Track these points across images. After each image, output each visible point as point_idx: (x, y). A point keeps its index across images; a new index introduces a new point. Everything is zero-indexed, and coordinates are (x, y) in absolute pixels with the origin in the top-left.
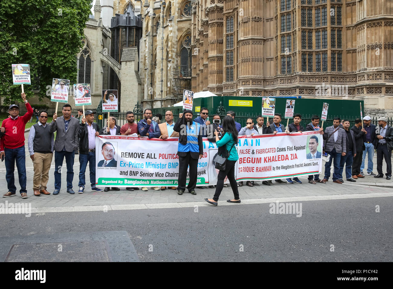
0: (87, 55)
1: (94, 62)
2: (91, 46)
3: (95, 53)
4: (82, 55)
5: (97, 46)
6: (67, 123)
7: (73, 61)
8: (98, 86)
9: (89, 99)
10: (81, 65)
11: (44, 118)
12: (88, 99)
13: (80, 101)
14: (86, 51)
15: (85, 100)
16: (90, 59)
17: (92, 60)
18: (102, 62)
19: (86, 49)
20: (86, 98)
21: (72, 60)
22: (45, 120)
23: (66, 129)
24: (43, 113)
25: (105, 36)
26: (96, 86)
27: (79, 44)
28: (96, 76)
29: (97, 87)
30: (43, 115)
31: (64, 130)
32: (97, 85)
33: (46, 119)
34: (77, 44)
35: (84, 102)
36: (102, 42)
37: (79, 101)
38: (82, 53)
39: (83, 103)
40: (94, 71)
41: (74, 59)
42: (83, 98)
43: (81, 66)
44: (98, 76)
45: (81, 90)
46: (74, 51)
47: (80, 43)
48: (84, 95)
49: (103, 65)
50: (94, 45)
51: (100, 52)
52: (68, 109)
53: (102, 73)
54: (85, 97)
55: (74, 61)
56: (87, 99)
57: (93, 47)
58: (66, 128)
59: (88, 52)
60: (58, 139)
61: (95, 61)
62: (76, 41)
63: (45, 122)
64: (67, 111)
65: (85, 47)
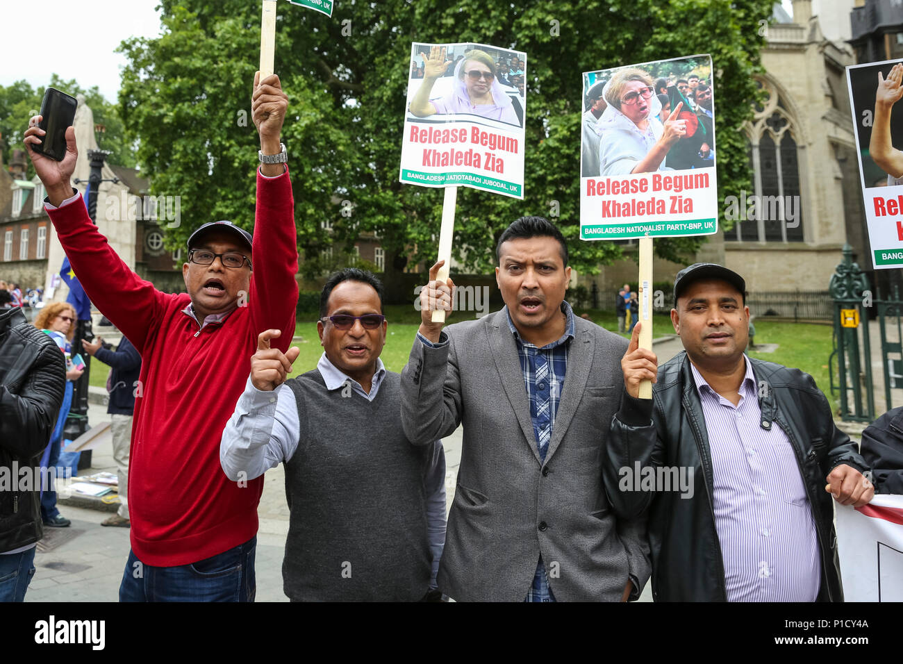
0: (783, 130)
1: (808, 149)
2: (793, 104)
3: (808, 122)
4: (766, 133)
5: (812, 100)
6: (542, 372)
7: (732, 146)
8: (830, 220)
9: (702, 181)
10: (765, 161)
11: (358, 327)
12: (690, 183)
13: (622, 199)
14: (776, 121)
15: (664, 195)
16: (793, 143)
17: (800, 143)
18: (835, 145)
19: (776, 114)
20: (672, 173)
21: (729, 143)
22: (365, 341)
23: (543, 422)
24: (345, 289)
25: (834, 68)
26: (821, 222)
27: (749, 93)
28: (818, 190)
29: (827, 224)
30: (347, 308)
31: (528, 430)
32: (826, 216)
33: (373, 332)
34: (742, 92)
35: (654, 206)
36: (826, 85)
37: (612, 197)
38: (763, 129)
39: (646, 218)
40: (811, 176)
41: (735, 140)
42: (649, 176)
43: (768, 164)
44: (824, 189)
45: (638, 115)
46: (735, 115)
47: (751, 91)
48: (662, 151)
49: (840, 157)
50: (800, 98)
51: (824, 118)
52: (536, 257)
53: (837, 178)
54: (665, 172)
55: (737, 144)
56: (680, 184)
57: (799, 105)
58: (542, 408)
59: (784, 121)
60: (479, 507)
61: (810, 144)
62: (739, 85)
63: (364, 361)
64: (530, 271)
65: (771, 107)
